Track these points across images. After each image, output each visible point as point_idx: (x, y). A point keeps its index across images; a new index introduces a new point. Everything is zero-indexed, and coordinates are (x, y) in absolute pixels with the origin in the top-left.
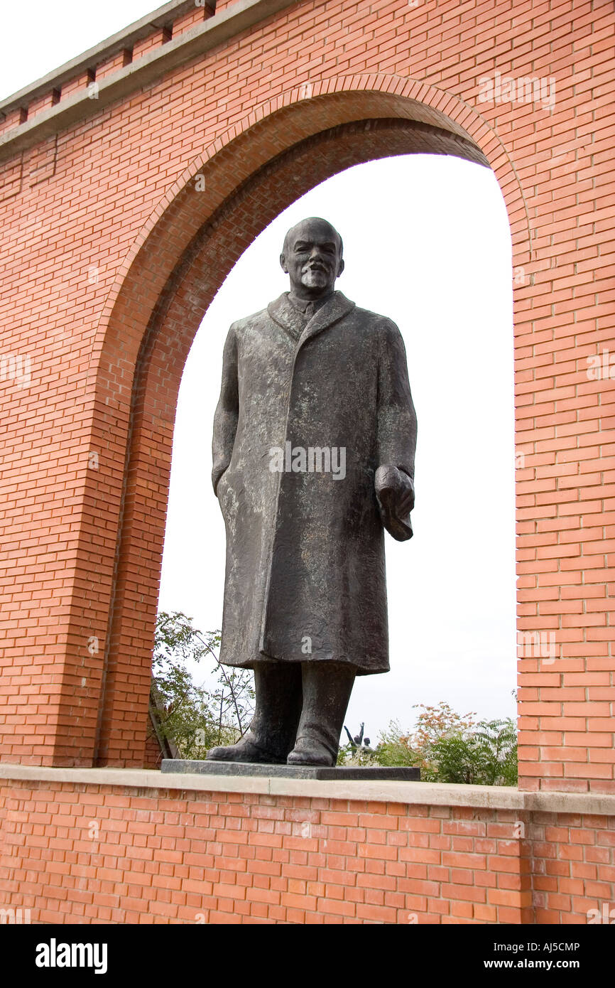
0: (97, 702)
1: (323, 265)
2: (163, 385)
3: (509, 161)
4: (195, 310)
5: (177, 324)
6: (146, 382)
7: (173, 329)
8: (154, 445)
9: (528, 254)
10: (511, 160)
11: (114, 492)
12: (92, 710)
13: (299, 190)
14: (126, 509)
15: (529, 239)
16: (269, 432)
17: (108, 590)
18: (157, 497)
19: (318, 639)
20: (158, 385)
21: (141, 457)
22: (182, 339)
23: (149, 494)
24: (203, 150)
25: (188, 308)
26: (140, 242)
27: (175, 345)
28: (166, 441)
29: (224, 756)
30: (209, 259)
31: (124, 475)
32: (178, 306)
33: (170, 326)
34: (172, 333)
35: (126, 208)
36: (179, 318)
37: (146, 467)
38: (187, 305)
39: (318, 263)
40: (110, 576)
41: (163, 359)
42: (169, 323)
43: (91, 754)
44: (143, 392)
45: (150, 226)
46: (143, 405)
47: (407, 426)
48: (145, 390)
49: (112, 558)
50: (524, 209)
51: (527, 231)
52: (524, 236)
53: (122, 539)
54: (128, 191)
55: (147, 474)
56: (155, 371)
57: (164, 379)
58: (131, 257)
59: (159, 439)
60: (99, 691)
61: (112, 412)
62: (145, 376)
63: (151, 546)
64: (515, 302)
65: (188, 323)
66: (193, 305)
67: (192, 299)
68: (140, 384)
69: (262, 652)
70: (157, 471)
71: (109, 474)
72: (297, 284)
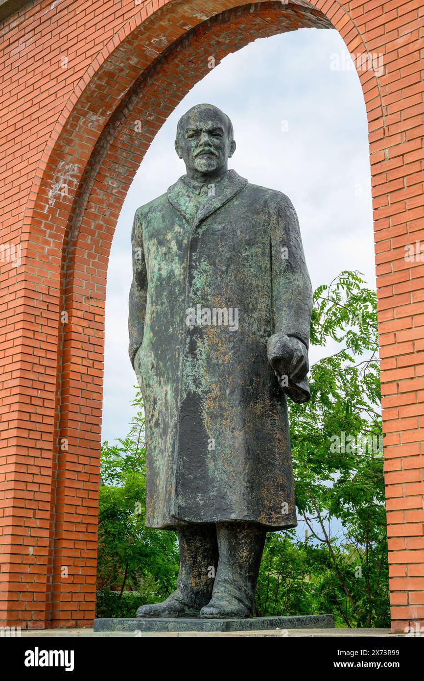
0: (45, 568)
1: (212, 149)
2: (91, 267)
3: (363, 42)
4: (116, 193)
5: (99, 207)
6: (73, 265)
7: (96, 213)
8: (85, 323)
9: (382, 129)
10: (365, 42)
11: (49, 371)
12: (41, 576)
13: (201, 71)
14: (63, 386)
15: (382, 116)
16: (172, 310)
17: (49, 463)
18: (92, 372)
19: (223, 500)
20: (86, 266)
21: (74, 336)
22: (105, 221)
23: (84, 370)
24: (104, 46)
25: (109, 191)
26: (55, 136)
27: (100, 227)
28: (97, 318)
29: (152, 613)
30: (124, 144)
31: (58, 355)
32: (98, 190)
33: (93, 210)
34: (96, 217)
35: (42, 104)
36: (101, 202)
37: (79, 345)
38: (108, 188)
39: (207, 148)
40: (50, 450)
41: (89, 242)
42: (91, 208)
43: (42, 616)
44: (72, 275)
45: (62, 121)
46: (72, 287)
47: (300, 294)
48: (73, 272)
49: (51, 433)
50: (377, 87)
51: (380, 108)
52: (378, 113)
53: (61, 415)
54: (43, 89)
55: (81, 351)
56: (81, 254)
57: (91, 260)
58: (48, 152)
59: (91, 317)
60: (47, 558)
61: (42, 297)
62: (72, 259)
63: (90, 419)
64: (374, 176)
65: (110, 205)
66: (113, 188)
67: (112, 183)
68: (69, 268)
69: (173, 516)
70: (91, 348)
71: (44, 355)
72: (191, 169)
